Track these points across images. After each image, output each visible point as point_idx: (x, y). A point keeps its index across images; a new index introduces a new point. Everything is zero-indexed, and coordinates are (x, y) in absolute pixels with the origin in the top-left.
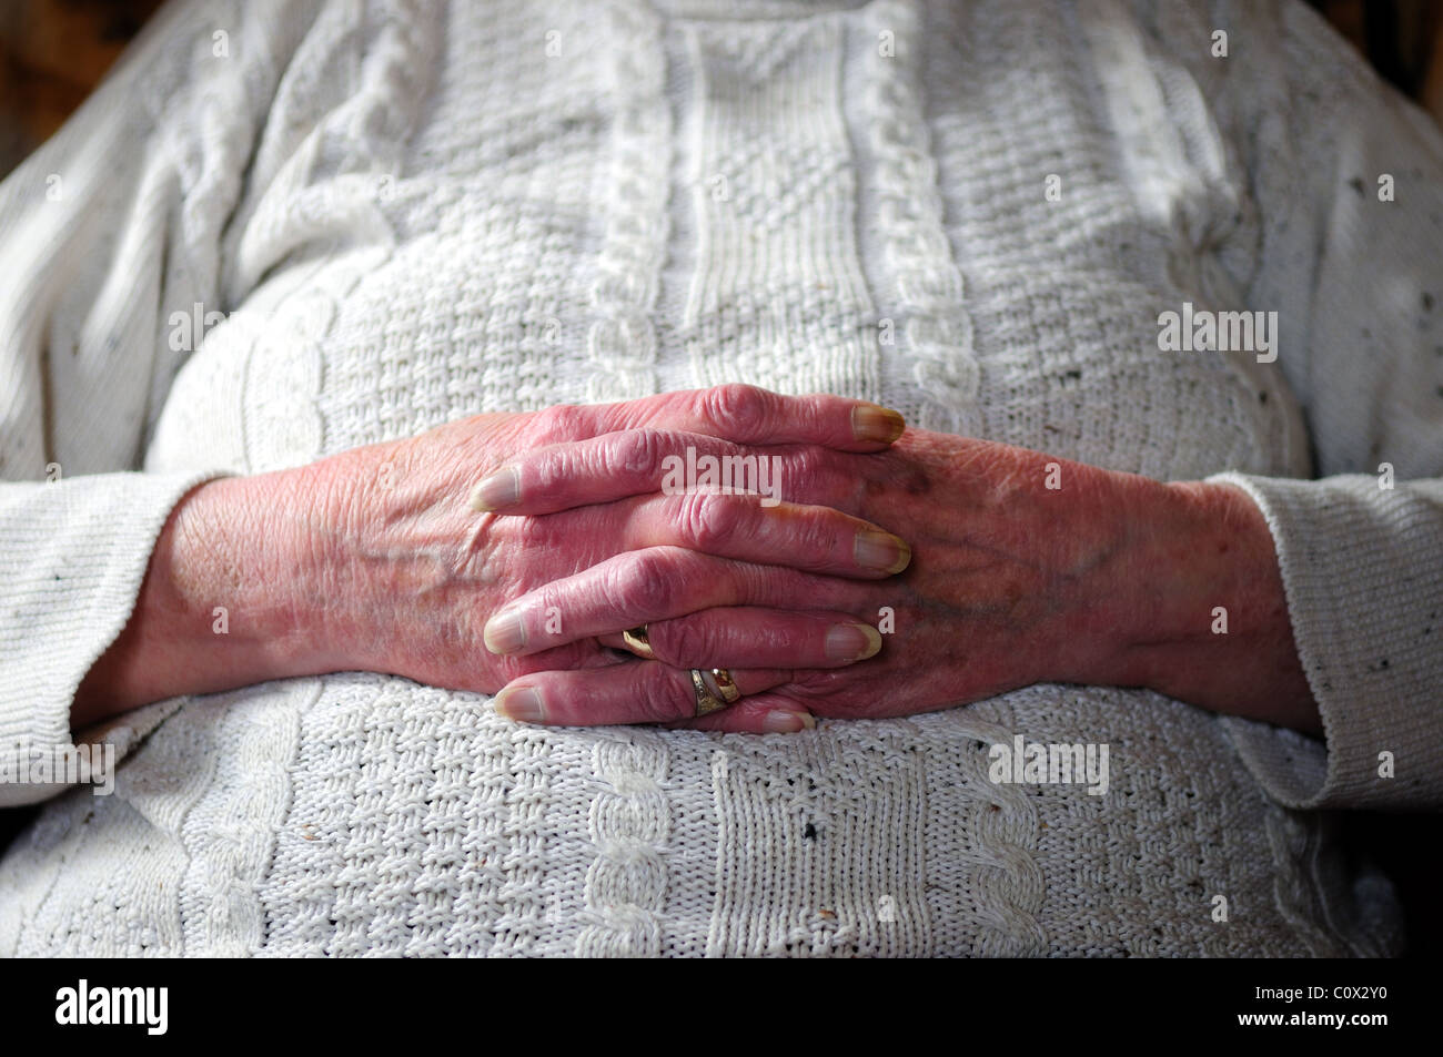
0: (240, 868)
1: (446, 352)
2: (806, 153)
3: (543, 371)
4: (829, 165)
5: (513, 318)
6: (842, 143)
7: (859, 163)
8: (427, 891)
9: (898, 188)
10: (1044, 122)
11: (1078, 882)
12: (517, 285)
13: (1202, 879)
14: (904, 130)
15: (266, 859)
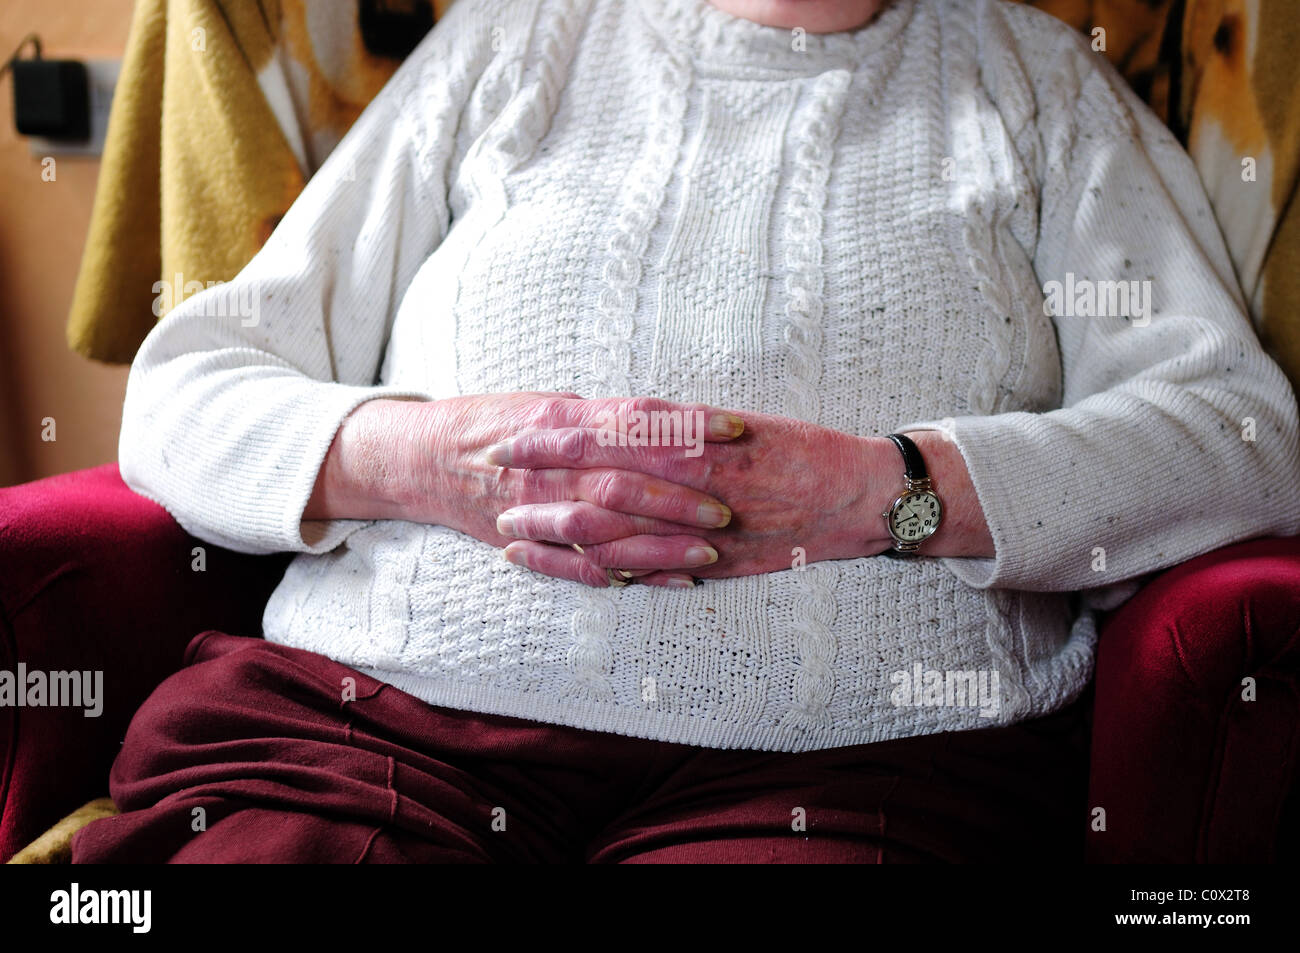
0: (399, 577)
1: (523, 275)
2: (755, 164)
3: (575, 286)
4: (766, 171)
5: (563, 255)
6: (778, 157)
7: (784, 170)
8: (497, 589)
9: (802, 187)
10: (910, 147)
11: (859, 609)
12: (568, 238)
13: (938, 619)
14: (818, 151)
15: (412, 572)
